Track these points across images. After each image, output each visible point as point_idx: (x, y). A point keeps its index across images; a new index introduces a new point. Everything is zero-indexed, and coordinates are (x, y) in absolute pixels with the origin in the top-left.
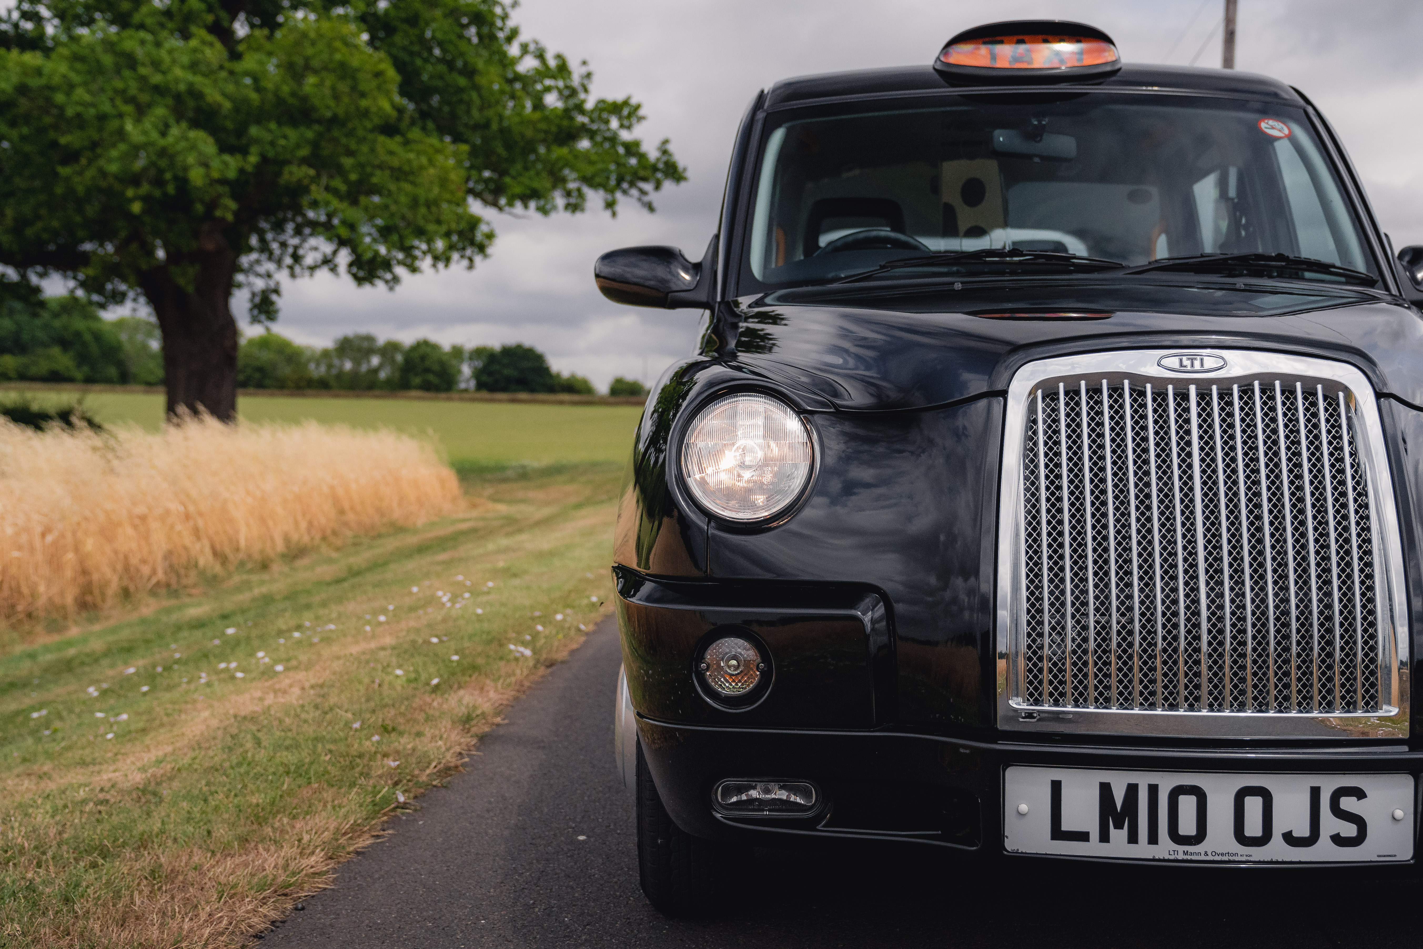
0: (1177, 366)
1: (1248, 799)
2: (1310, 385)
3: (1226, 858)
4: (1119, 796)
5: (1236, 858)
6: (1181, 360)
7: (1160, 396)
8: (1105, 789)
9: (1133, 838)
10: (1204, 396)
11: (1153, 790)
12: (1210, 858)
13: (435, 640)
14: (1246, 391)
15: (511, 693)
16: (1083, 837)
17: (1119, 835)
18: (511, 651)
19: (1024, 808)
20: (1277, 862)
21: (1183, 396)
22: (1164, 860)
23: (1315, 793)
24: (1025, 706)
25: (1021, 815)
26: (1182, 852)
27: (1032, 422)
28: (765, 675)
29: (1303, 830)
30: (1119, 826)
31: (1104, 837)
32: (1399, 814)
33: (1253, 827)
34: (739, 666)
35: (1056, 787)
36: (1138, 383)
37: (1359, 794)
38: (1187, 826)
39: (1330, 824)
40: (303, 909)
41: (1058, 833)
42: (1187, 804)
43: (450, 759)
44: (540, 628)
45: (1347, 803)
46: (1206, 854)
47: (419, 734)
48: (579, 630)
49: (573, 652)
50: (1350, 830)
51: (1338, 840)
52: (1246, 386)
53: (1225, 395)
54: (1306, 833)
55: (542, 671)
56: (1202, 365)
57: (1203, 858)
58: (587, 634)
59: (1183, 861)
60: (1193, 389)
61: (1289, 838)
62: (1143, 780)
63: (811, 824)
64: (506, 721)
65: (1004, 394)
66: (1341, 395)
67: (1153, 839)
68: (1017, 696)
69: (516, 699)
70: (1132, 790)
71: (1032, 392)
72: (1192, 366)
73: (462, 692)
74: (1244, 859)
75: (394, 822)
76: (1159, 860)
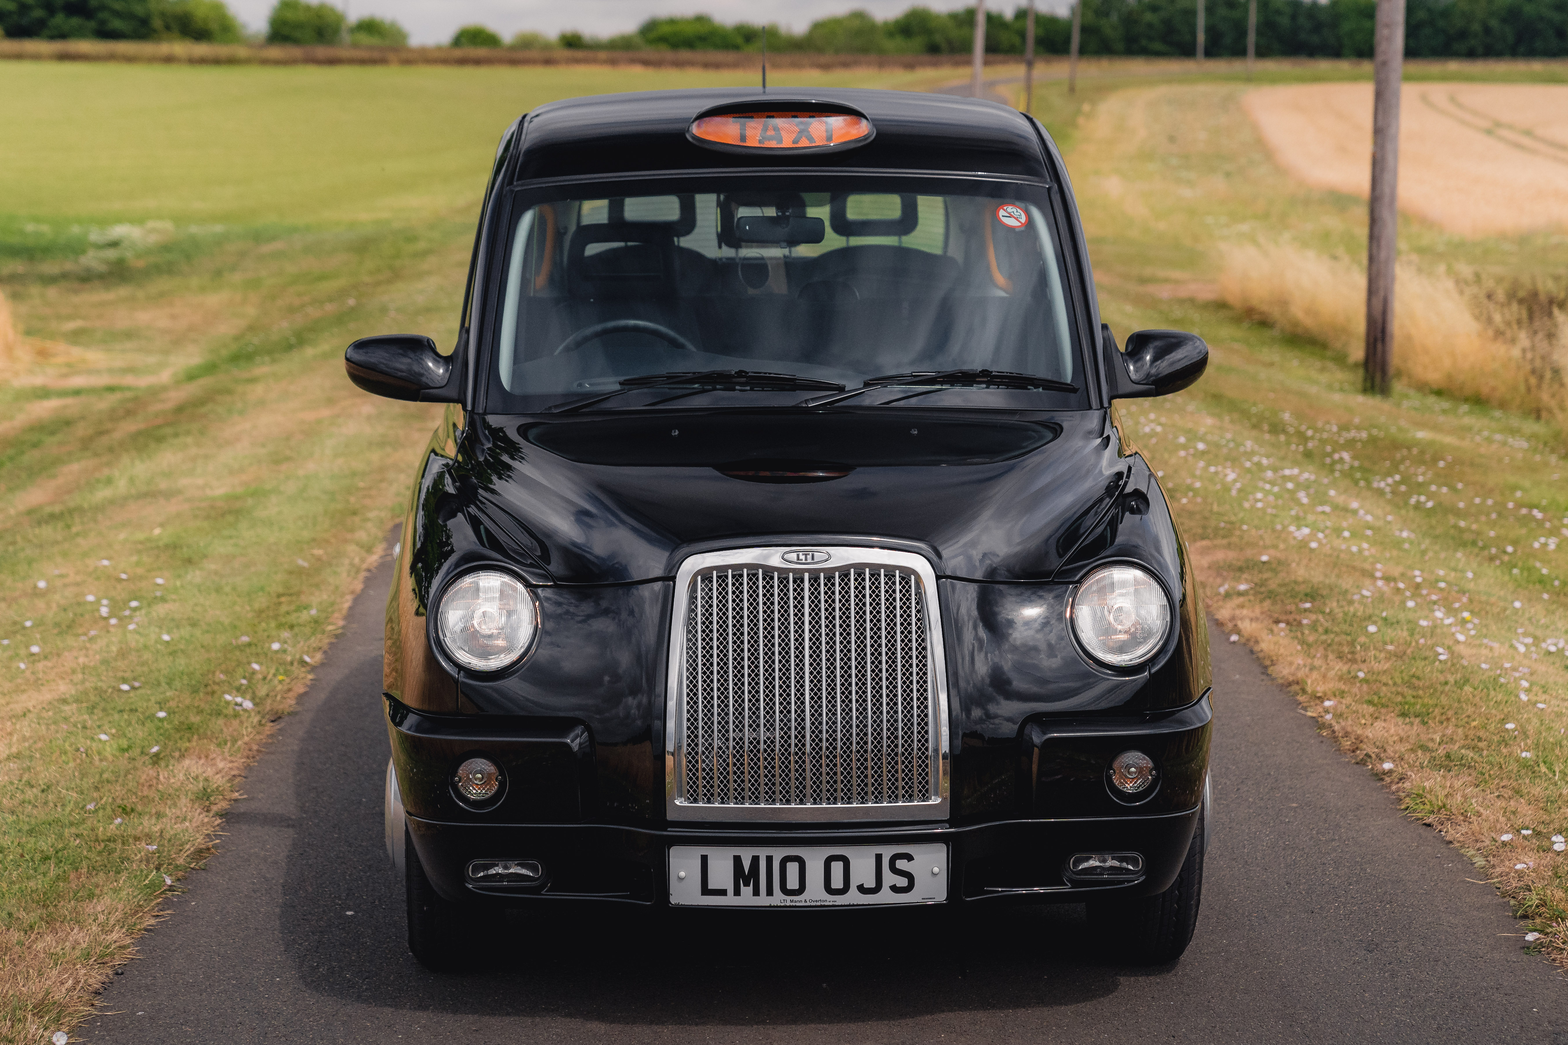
0: (795, 559)
1: (833, 864)
2: (890, 571)
3: (819, 904)
4: (747, 865)
5: (826, 904)
6: (798, 555)
7: (783, 581)
8: (737, 860)
9: (756, 893)
10: (815, 579)
11: (769, 859)
12: (808, 904)
13: (125, 687)
14: (845, 575)
15: (240, 761)
16: (723, 892)
17: (747, 891)
18: (228, 703)
19: (682, 874)
20: (854, 905)
21: (799, 581)
22: (777, 907)
23: (879, 858)
24: (686, 804)
25: (681, 879)
26: (788, 901)
27: (692, 599)
28: (502, 785)
29: (871, 883)
30: (747, 884)
31: (737, 892)
32: (936, 870)
33: (837, 882)
34: (483, 778)
35: (704, 859)
36: (768, 571)
37: (909, 858)
38: (793, 883)
39: (889, 878)
40: (122, 974)
41: (706, 891)
42: (793, 869)
43: (200, 841)
44: (256, 667)
45: (901, 864)
46: (806, 901)
47: (159, 815)
48: (303, 663)
49: (301, 698)
50: (903, 882)
51: (895, 889)
52: (844, 571)
53: (829, 579)
54: (873, 885)
55: (269, 728)
56: (813, 559)
57: (803, 904)
58: (313, 669)
59: (790, 906)
60: (806, 576)
61: (861, 889)
62: (763, 853)
63: (537, 890)
64: (245, 796)
65: (673, 579)
66: (913, 577)
67: (770, 892)
68: (681, 796)
69: (248, 767)
70: (755, 860)
71: (695, 576)
72: (806, 559)
73: (187, 762)
74: (831, 904)
75: (167, 904)
76: (774, 907)
